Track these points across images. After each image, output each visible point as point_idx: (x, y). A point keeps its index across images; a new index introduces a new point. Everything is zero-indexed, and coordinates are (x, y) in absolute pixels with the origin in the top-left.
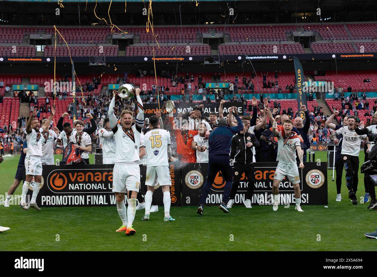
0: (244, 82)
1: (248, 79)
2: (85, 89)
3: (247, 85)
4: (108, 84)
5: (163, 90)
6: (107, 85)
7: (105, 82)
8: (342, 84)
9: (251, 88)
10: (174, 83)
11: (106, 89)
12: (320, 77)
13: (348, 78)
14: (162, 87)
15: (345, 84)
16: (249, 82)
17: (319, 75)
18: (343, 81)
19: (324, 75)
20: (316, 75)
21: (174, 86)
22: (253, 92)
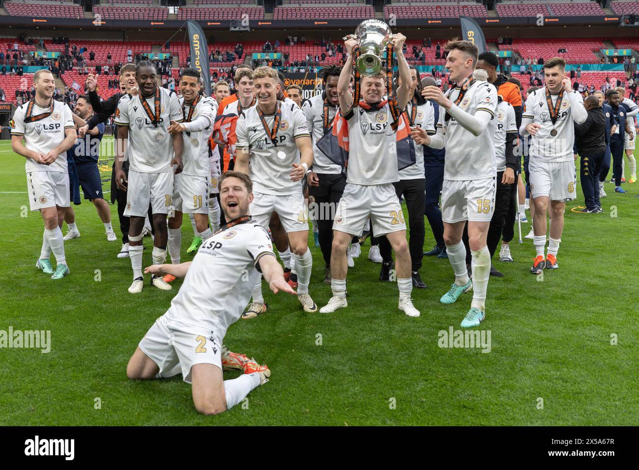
0: (414, 51)
1: (419, 47)
2: (225, 59)
3: (417, 55)
4: (252, 52)
5: (317, 60)
6: (251, 55)
7: (248, 50)
8: (532, 54)
9: (421, 59)
10: (330, 53)
11: (250, 59)
12: (505, 46)
13: (539, 47)
14: (316, 57)
15: (536, 54)
16: (420, 51)
17: (504, 43)
18: (533, 51)
19: (510, 43)
20: (501, 44)
21: (330, 56)
22: (424, 64)
